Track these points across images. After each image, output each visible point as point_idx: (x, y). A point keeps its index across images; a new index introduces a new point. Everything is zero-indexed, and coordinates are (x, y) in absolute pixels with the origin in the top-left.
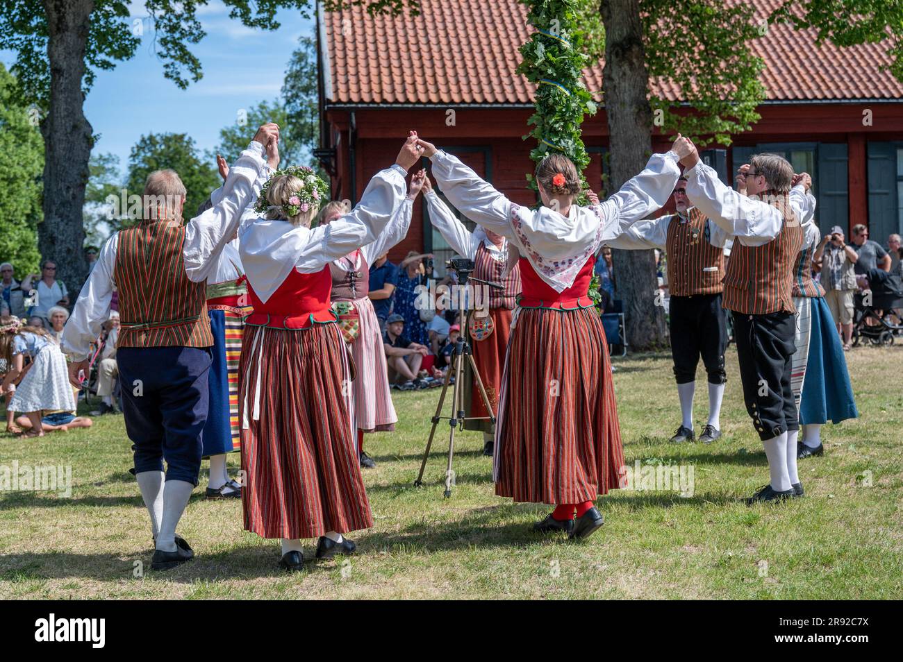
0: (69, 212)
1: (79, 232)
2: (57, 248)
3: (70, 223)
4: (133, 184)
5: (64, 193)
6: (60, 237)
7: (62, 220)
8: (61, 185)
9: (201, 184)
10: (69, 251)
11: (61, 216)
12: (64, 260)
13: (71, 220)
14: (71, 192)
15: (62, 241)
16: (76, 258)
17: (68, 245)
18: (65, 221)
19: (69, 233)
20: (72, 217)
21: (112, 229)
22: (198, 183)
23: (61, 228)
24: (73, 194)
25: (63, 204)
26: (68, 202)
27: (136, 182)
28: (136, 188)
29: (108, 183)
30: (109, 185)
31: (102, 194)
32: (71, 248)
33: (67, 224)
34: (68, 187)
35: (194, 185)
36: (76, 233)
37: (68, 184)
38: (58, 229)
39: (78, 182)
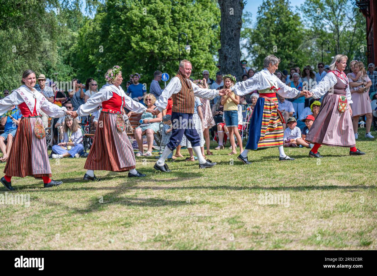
0: (233, 43)
1: (238, 53)
2: (228, 62)
3: (234, 49)
4: (259, 27)
5: (231, 33)
6: (229, 56)
7: (230, 47)
8: (229, 29)
9: (294, 25)
10: (233, 63)
11: (229, 45)
12: (231, 68)
13: (234, 47)
14: (234, 33)
15: (230, 58)
16: (237, 67)
17: (233, 60)
18: (231, 48)
19: (233, 53)
20: (235, 45)
21: (249, 51)
22: (292, 24)
23: (230, 51)
24: (235, 34)
25: (230, 39)
26: (233, 38)
27: (261, 26)
28: (261, 29)
29: (247, 27)
30: (247, 28)
31: (244, 33)
32: (235, 61)
33: (232, 49)
34: (232, 30)
35: (291, 26)
36: (236, 54)
37: (232, 29)
38: (228, 52)
39: (237, 27)
